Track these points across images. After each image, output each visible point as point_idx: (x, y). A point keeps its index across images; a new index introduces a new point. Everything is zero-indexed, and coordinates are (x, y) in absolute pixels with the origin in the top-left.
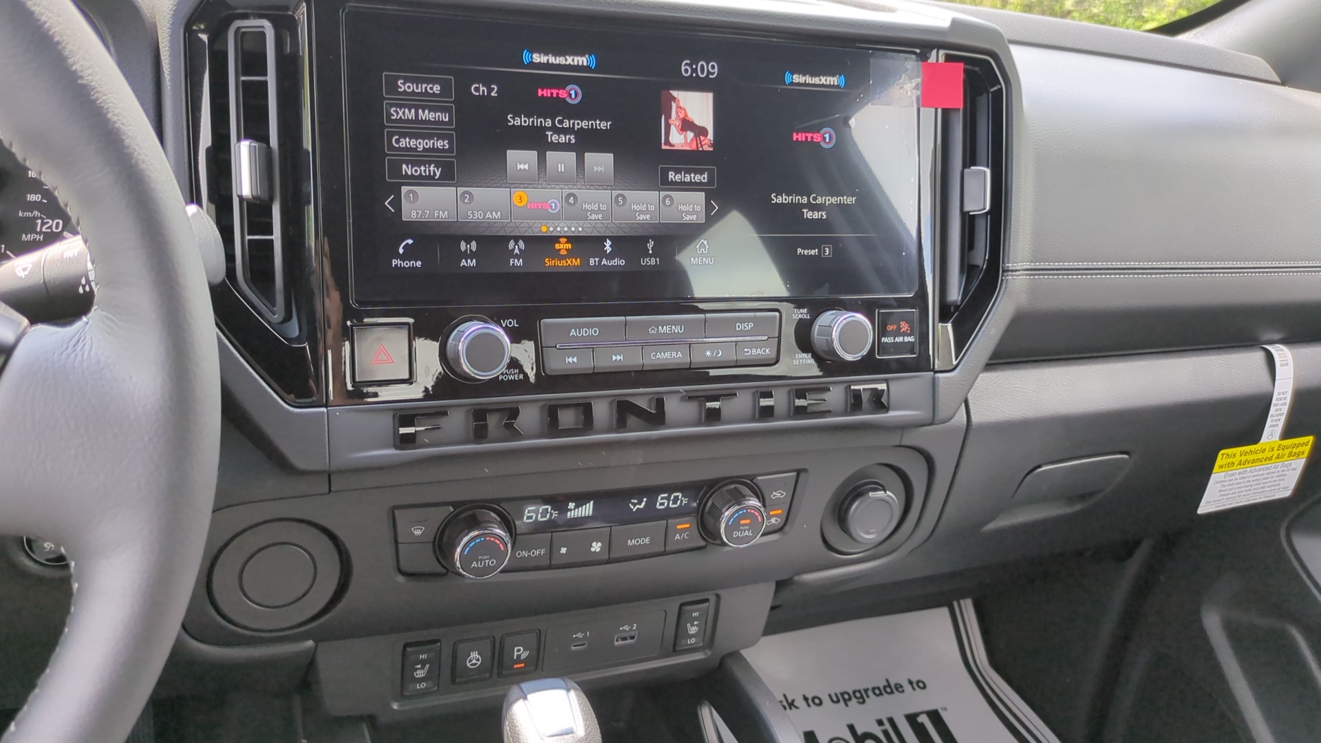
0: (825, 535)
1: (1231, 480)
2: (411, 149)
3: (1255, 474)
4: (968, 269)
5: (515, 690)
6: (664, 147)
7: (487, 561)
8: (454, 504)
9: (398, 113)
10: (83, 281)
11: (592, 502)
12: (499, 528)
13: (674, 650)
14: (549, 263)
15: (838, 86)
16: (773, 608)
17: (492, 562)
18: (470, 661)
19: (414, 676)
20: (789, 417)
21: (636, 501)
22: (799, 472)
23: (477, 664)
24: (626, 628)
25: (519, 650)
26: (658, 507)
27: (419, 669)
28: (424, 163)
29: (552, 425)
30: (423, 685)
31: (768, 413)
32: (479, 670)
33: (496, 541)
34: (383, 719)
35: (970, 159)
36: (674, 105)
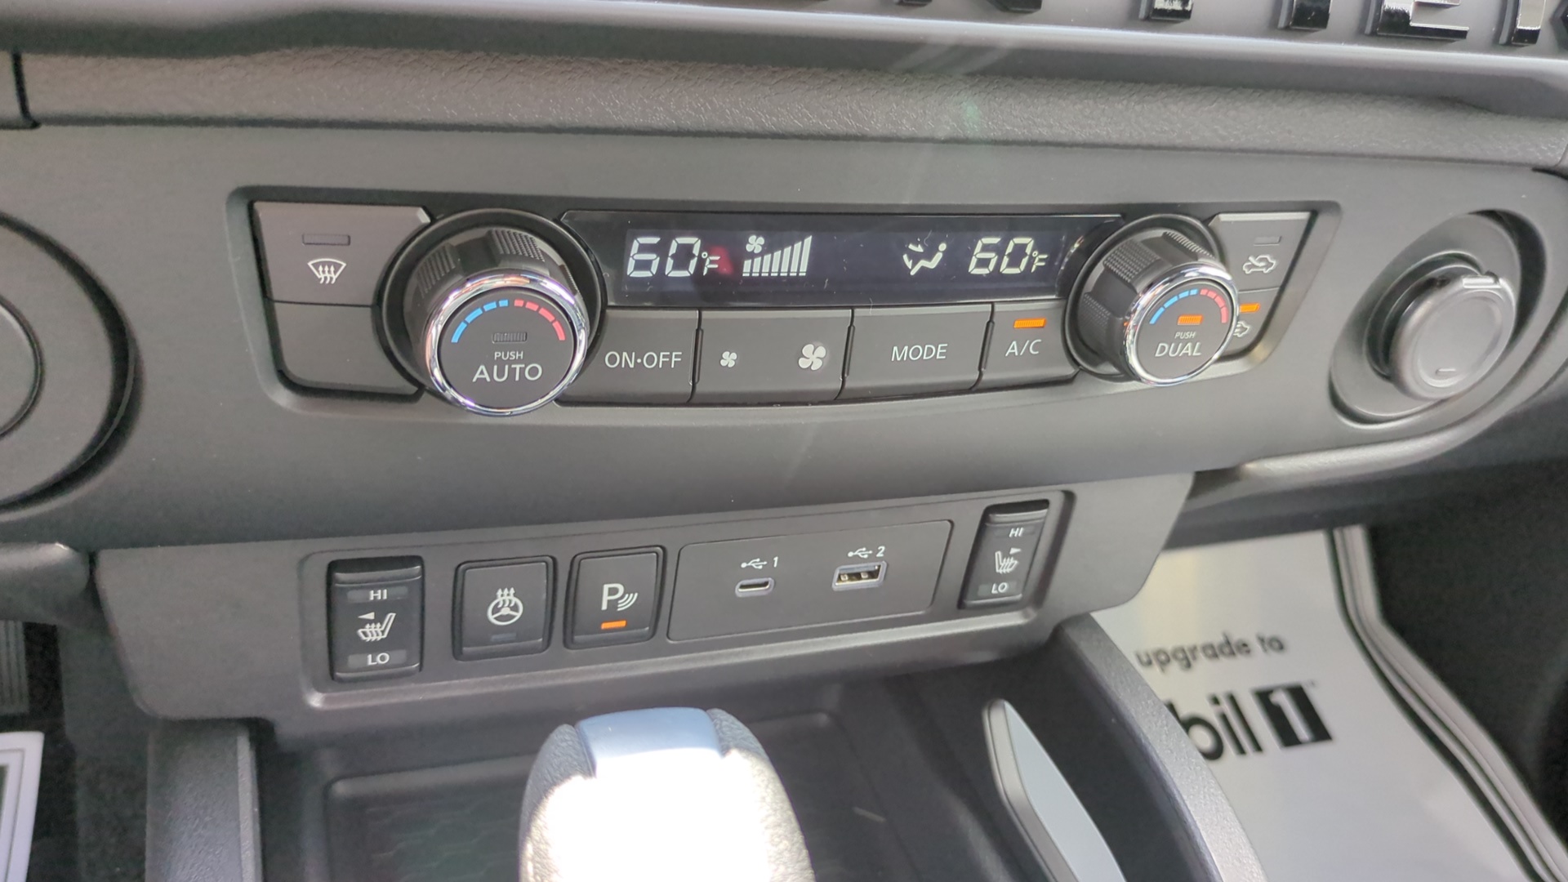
7: (518, 367)
8: (433, 203)
11: (808, 241)
12: (553, 277)
13: (961, 604)
17: (533, 372)
18: (496, 610)
19: (358, 638)
21: (920, 249)
22: (1315, 211)
23: (513, 617)
24: (863, 553)
25: (613, 591)
26: (973, 269)
27: (370, 622)
30: (383, 658)
32: (519, 630)
33: (543, 312)
34: (288, 729)
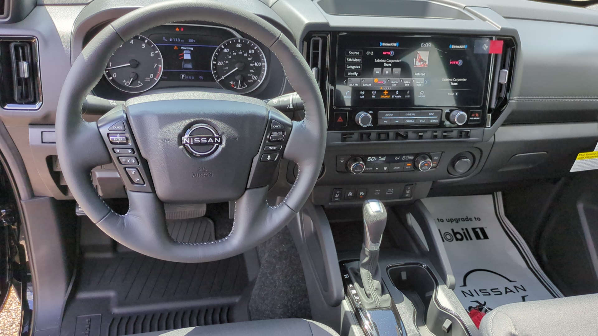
0: (448, 169)
1: (582, 162)
2: (351, 69)
3: (591, 161)
4: (498, 98)
5: (366, 201)
6: (414, 66)
8: (351, 155)
9: (348, 60)
10: (289, 106)
11: (385, 157)
12: (362, 162)
13: (402, 197)
14: (382, 97)
15: (465, 48)
16: (431, 189)
17: (360, 170)
18: (349, 194)
19: (335, 197)
20: (441, 138)
21: (397, 157)
22: (442, 152)
23: (351, 195)
24: (390, 190)
25: (361, 193)
26: (403, 159)
27: (336, 195)
28: (354, 72)
29: (379, 138)
30: (337, 199)
31: (435, 137)
32: (353, 197)
33: (361, 165)
34: (326, 207)
35: (503, 67)
36: (418, 55)
